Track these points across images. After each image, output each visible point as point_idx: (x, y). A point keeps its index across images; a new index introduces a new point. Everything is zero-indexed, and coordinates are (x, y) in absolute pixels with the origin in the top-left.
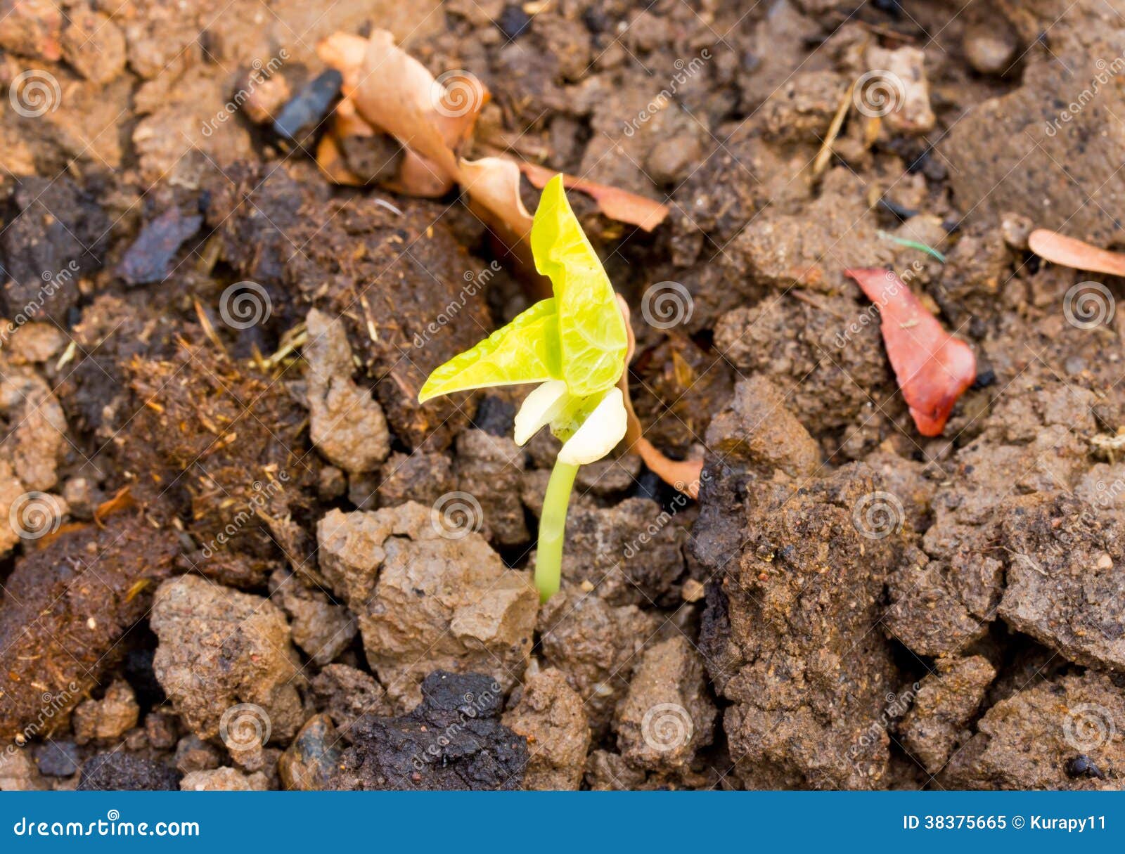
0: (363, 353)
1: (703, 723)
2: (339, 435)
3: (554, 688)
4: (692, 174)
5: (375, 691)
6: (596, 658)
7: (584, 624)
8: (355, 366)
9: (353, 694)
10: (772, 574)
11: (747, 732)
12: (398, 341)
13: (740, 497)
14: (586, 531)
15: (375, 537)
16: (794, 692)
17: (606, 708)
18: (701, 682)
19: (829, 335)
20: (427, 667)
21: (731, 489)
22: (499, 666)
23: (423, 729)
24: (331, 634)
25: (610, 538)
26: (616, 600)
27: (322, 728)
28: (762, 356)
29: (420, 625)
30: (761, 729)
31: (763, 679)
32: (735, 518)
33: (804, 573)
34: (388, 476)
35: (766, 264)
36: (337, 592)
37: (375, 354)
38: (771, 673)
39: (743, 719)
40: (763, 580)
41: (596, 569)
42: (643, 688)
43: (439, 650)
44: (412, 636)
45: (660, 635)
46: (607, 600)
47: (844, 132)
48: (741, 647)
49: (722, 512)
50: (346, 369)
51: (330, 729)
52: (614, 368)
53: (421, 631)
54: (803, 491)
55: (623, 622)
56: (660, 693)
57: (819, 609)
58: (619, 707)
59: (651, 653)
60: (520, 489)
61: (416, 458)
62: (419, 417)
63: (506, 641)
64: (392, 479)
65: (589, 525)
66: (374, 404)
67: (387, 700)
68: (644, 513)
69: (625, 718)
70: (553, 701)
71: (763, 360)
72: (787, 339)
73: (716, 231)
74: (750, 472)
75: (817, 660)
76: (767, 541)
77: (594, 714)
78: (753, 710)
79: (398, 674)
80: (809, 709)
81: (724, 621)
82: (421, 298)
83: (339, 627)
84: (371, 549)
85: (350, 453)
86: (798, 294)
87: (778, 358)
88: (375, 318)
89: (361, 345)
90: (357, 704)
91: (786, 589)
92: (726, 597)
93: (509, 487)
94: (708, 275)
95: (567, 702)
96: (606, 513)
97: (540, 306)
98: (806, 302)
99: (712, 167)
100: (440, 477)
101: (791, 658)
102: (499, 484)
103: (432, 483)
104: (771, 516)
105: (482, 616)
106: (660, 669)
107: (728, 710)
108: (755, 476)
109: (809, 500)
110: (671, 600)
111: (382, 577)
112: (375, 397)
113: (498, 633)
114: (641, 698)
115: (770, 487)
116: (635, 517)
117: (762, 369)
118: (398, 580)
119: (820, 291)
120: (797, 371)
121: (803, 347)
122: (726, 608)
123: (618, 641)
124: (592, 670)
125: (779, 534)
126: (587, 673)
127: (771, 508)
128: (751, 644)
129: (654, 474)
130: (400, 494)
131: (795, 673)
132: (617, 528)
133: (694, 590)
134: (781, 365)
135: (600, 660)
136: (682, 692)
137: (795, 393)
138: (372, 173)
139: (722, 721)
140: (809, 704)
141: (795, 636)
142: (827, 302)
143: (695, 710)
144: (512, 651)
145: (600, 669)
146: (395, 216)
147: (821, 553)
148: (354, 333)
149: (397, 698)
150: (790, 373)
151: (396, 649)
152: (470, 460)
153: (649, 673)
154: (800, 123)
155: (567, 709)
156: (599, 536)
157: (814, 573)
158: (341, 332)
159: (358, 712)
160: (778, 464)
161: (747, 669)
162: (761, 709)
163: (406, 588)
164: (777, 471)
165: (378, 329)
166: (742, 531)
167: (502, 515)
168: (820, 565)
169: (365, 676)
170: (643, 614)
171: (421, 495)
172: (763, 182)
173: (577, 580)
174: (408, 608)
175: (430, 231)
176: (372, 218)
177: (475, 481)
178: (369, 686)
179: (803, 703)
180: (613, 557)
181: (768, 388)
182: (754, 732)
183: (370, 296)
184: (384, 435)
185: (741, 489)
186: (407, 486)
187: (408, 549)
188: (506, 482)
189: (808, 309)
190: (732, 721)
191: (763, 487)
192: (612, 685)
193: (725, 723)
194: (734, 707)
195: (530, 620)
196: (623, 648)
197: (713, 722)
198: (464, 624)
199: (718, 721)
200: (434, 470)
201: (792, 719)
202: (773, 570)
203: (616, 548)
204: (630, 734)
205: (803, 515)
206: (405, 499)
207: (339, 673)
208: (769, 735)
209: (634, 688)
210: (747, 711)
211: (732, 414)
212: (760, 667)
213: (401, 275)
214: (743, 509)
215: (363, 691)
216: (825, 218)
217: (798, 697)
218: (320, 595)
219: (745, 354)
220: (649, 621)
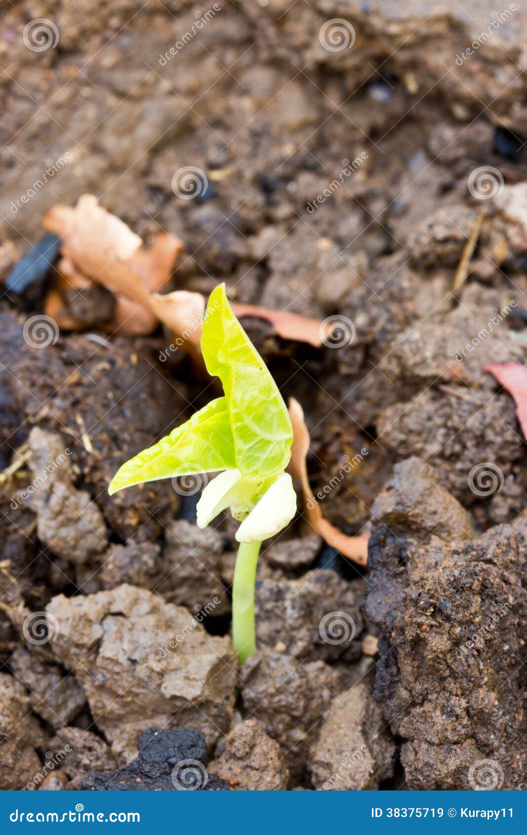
0: (81, 462)
1: (384, 758)
2: (64, 532)
3: (253, 737)
4: (354, 299)
5: (101, 749)
6: (288, 709)
7: (277, 680)
8: (74, 473)
9: (82, 753)
10: (431, 626)
11: (420, 765)
12: (110, 450)
13: (402, 562)
14: (277, 600)
15: (92, 616)
16: (460, 728)
17: (302, 750)
18: (380, 723)
19: (473, 422)
20: (144, 725)
21: (394, 555)
22: (206, 721)
23: (138, 780)
24: (65, 702)
25: (297, 605)
26: (305, 657)
27: (58, 784)
28: (418, 442)
29: (135, 690)
30: (431, 762)
31: (431, 718)
32: (400, 580)
33: (461, 623)
34: (107, 564)
35: (416, 365)
36: (67, 666)
37: (90, 462)
38: (438, 712)
39: (416, 753)
40: (425, 631)
41: (287, 632)
42: (332, 731)
43: (153, 711)
44: (129, 699)
45: (344, 685)
46: (298, 658)
47: (476, 255)
48: (410, 691)
49: (387, 575)
50: (66, 477)
51: (65, 784)
52: (282, 456)
53: (137, 695)
54: (456, 552)
55: (311, 676)
56: (345, 735)
57: (476, 653)
58: (312, 749)
59: (338, 701)
60: (219, 568)
61: (129, 549)
62: (130, 513)
63: (211, 698)
64: (110, 567)
65: (279, 595)
66: (91, 504)
67: (110, 755)
68: (327, 581)
69: (317, 758)
70: (252, 747)
71: (419, 446)
72: (439, 427)
73: (374, 343)
74: (410, 540)
75: (476, 697)
76: (425, 597)
77: (291, 756)
78: (424, 746)
79: (121, 733)
80: (473, 741)
81: (394, 670)
82: (128, 413)
83: (71, 696)
84: (90, 626)
85: (74, 548)
86: (444, 388)
87: (431, 443)
88: (90, 433)
89: (79, 455)
90: (86, 761)
91: (445, 638)
92: (395, 648)
93: (209, 568)
94: (370, 379)
95: (265, 748)
96: (294, 584)
97: (213, 404)
98: (453, 395)
99: (369, 292)
100: (151, 563)
101: (454, 698)
102: (202, 565)
103: (145, 568)
104: (428, 575)
105: (187, 678)
106: (345, 714)
107: (403, 747)
108: (415, 542)
109: (461, 561)
110: (353, 654)
111: (101, 650)
112: (93, 498)
113: (203, 692)
114: (329, 740)
115: (427, 551)
116: (318, 586)
117: (418, 453)
118: (115, 652)
119: (462, 384)
120: (448, 452)
121: (452, 432)
122: (396, 658)
123: (308, 692)
124: (287, 718)
125: (436, 590)
126: (282, 721)
127: (428, 568)
128: (418, 688)
129: (334, 550)
130: (117, 579)
131: (458, 711)
132: (303, 596)
133: (371, 645)
134: (434, 448)
135: (293, 709)
136: (365, 733)
137: (447, 472)
138: (90, 317)
139: (399, 756)
140: (473, 736)
141: (456, 678)
142: (469, 393)
143: (376, 748)
144: (216, 706)
145: (294, 718)
146: (104, 348)
147: (474, 605)
148: (72, 445)
149: (120, 754)
150: (441, 455)
151: (117, 712)
152: (176, 546)
153: (335, 719)
154: (440, 249)
155: (265, 754)
156: (288, 604)
157: (470, 622)
158: (59, 445)
159: (87, 768)
160: (433, 531)
161: (418, 710)
162: (431, 743)
163: (123, 659)
164: (433, 537)
165: (93, 442)
166: (406, 590)
167: (206, 591)
168: (475, 614)
169: (92, 737)
170: (328, 668)
171: (136, 579)
172: (411, 299)
173: (271, 641)
174: (125, 675)
175: (134, 359)
176: (84, 351)
177: (182, 565)
178: (96, 745)
179: (468, 736)
180: (300, 621)
181: (423, 467)
182: (427, 764)
183: (84, 414)
184: (102, 530)
185: (404, 555)
186: (123, 572)
187: (122, 625)
188: (207, 563)
189: (453, 400)
190: (408, 757)
191: (422, 551)
192: (306, 730)
193: (402, 758)
194: (409, 744)
195: (231, 679)
196: (312, 698)
197: (393, 757)
198: (173, 686)
199: (397, 756)
200: (146, 558)
201: (458, 751)
202: (433, 623)
203: (302, 613)
204: (322, 772)
205: (456, 573)
206: (120, 583)
207: (70, 735)
208: (439, 766)
209: (323, 733)
210: (419, 747)
211: (392, 491)
212: (428, 707)
213: (110, 395)
214: (406, 572)
215: (90, 749)
216: (463, 324)
217: (463, 731)
218: (54, 669)
219: (403, 443)
220: (334, 674)
